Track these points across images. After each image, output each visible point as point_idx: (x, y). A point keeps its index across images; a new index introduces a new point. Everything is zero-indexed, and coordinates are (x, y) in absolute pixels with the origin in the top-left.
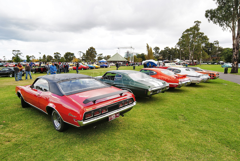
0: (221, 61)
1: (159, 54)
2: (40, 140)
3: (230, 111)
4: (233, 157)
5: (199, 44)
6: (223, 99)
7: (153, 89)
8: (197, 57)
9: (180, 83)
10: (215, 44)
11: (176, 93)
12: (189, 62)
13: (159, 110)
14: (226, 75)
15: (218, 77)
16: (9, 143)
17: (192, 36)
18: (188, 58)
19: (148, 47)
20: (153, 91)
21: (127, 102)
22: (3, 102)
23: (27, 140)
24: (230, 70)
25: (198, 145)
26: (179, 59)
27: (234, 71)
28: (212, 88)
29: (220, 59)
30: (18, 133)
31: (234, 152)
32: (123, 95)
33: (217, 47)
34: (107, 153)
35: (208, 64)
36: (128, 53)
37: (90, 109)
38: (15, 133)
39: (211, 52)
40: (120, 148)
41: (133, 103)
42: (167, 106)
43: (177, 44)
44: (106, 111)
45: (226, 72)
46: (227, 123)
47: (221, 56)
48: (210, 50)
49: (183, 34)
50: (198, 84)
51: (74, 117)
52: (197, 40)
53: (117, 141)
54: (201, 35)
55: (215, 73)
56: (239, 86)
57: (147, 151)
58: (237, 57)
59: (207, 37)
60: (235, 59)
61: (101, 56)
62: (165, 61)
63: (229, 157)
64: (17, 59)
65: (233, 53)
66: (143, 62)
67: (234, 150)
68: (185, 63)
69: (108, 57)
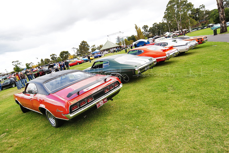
0: (209, 23)
1: (148, 31)
2: (39, 140)
3: (218, 71)
4: (220, 116)
5: (184, 13)
6: (212, 61)
7: (140, 68)
8: (185, 25)
9: (167, 56)
10: (201, 8)
11: (166, 66)
12: (178, 33)
13: (149, 86)
14: (216, 36)
15: (207, 40)
16: (11, 148)
17: (176, 6)
18: (177, 28)
19: (136, 28)
20: (141, 69)
21: (113, 86)
22: (7, 112)
23: (28, 142)
24: (219, 31)
25: (185, 111)
26: (169, 32)
27: (224, 30)
28: (201, 52)
29: (209, 21)
30: (19, 138)
31: (221, 110)
32: (107, 80)
33: (203, 11)
34: (100, 138)
35: (198, 30)
36: (118, 38)
37: (75, 101)
38: (17, 138)
39: (199, 18)
40: (111, 130)
41: (119, 85)
42: (156, 80)
43: (163, 18)
44: (92, 99)
45: (215, 33)
46: (215, 83)
47: (209, 19)
48: (197, 16)
49: (167, 7)
50: (187, 51)
51: (61, 112)
52: (182, 9)
53: (109, 124)
54: (184, 3)
55: (203, 37)
56: (228, 44)
57: (137, 128)
58: (224, 16)
59: (191, 4)
60: (222, 18)
61: (94, 47)
62: (155, 37)
63: (217, 116)
64: (17, 69)
65: (219, 13)
66: (134, 43)
67: (221, 109)
68: (174, 35)
69: (101, 47)
